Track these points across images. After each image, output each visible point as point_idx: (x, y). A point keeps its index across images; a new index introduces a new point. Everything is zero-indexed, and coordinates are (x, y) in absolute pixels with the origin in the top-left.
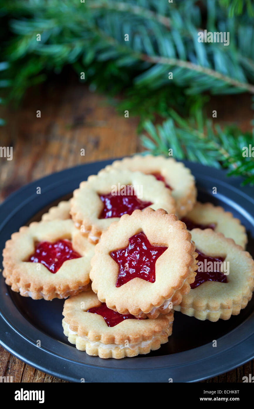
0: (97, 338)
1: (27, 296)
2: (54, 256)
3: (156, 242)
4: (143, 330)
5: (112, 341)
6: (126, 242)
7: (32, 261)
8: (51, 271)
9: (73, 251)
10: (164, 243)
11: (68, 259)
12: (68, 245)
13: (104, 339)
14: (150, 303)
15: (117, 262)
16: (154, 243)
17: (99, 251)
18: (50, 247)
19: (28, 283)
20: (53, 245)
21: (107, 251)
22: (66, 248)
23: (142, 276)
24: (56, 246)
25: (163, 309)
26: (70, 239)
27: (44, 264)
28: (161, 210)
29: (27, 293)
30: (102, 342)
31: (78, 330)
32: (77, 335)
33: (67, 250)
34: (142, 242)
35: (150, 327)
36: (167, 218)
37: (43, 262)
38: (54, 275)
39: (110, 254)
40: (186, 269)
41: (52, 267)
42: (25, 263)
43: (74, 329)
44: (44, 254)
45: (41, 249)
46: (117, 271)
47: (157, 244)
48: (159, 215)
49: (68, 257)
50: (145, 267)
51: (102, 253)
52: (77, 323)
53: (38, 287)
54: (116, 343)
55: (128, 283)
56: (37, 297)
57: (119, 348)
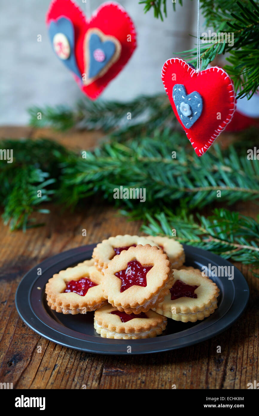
0: (113, 329)
1: (68, 313)
2: (81, 287)
3: (146, 264)
4: (144, 324)
5: (122, 331)
6: (125, 266)
7: (67, 292)
8: (82, 295)
9: (92, 282)
10: (151, 263)
11: (91, 287)
12: (88, 280)
13: (118, 330)
14: (144, 298)
15: (120, 278)
16: (144, 265)
17: (107, 273)
18: (76, 283)
19: (68, 304)
20: (78, 282)
21: (113, 273)
22: (88, 281)
23: (138, 284)
24: (80, 282)
25: (152, 304)
26: (89, 277)
27: (75, 292)
28: (148, 244)
29: (68, 311)
30: (117, 331)
31: (102, 324)
32: (101, 328)
33: (88, 283)
34: (136, 264)
35: (149, 323)
36: (152, 249)
37: (74, 291)
38: (84, 297)
39: (115, 274)
40: (167, 276)
41: (82, 293)
42: (63, 294)
43: (99, 324)
44: (73, 287)
45: (71, 285)
46: (121, 283)
47: (147, 264)
48: (146, 248)
49: (90, 286)
50: (140, 278)
51: (109, 274)
52: (102, 320)
53: (75, 305)
54: (126, 332)
55: (128, 289)
56: (75, 313)
57: (128, 336)
